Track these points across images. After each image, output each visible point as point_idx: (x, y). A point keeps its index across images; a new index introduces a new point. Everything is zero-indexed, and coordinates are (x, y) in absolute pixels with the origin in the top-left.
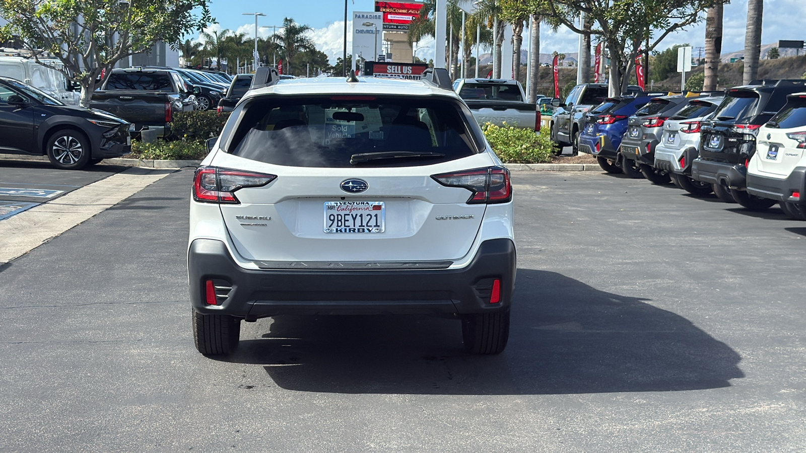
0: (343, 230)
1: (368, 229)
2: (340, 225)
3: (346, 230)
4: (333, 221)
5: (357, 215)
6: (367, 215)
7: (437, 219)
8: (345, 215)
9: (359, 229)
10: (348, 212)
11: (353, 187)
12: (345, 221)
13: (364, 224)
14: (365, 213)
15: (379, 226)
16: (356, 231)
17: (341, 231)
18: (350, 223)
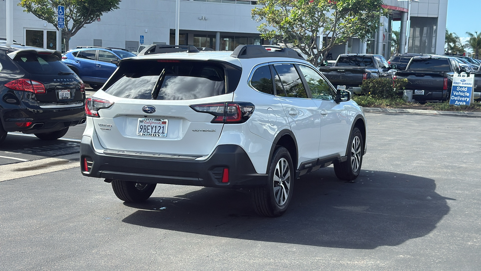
1: (158, 135)
2: (145, 131)
4: (142, 129)
5: (153, 126)
7: (193, 130)
10: (149, 124)
11: (148, 110)
14: (158, 125)
17: (145, 135)
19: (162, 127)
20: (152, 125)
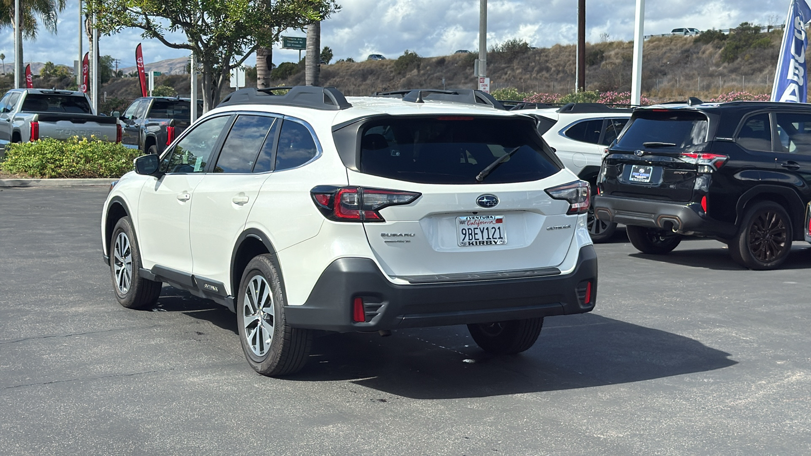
0: (474, 243)
1: (494, 241)
2: (471, 238)
3: (476, 242)
4: (465, 234)
5: (484, 228)
6: (492, 228)
7: (548, 229)
8: (474, 229)
9: (487, 242)
10: (476, 226)
11: (487, 202)
12: (475, 234)
13: (491, 237)
14: (490, 226)
15: (502, 238)
16: (485, 243)
17: (472, 244)
18: (479, 236)
19: (497, 228)
20: (481, 226)
